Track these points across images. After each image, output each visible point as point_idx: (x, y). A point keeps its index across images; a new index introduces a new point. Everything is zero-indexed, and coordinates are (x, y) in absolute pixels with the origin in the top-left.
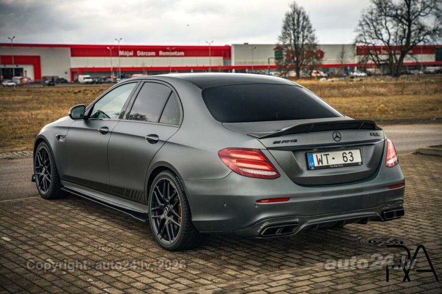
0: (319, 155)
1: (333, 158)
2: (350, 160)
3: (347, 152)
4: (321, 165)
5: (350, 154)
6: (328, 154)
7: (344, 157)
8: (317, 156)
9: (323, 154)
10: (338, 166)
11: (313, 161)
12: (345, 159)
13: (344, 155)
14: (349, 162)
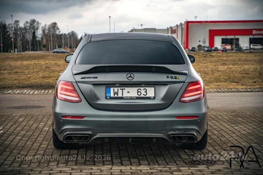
0: (116, 89)
1: (128, 92)
2: (144, 95)
3: (142, 89)
4: (116, 96)
5: (145, 90)
6: (125, 89)
7: (138, 92)
8: (114, 89)
9: (119, 88)
10: (131, 98)
11: (110, 93)
12: (139, 94)
13: (139, 90)
14: (142, 96)
